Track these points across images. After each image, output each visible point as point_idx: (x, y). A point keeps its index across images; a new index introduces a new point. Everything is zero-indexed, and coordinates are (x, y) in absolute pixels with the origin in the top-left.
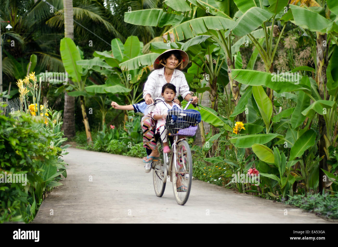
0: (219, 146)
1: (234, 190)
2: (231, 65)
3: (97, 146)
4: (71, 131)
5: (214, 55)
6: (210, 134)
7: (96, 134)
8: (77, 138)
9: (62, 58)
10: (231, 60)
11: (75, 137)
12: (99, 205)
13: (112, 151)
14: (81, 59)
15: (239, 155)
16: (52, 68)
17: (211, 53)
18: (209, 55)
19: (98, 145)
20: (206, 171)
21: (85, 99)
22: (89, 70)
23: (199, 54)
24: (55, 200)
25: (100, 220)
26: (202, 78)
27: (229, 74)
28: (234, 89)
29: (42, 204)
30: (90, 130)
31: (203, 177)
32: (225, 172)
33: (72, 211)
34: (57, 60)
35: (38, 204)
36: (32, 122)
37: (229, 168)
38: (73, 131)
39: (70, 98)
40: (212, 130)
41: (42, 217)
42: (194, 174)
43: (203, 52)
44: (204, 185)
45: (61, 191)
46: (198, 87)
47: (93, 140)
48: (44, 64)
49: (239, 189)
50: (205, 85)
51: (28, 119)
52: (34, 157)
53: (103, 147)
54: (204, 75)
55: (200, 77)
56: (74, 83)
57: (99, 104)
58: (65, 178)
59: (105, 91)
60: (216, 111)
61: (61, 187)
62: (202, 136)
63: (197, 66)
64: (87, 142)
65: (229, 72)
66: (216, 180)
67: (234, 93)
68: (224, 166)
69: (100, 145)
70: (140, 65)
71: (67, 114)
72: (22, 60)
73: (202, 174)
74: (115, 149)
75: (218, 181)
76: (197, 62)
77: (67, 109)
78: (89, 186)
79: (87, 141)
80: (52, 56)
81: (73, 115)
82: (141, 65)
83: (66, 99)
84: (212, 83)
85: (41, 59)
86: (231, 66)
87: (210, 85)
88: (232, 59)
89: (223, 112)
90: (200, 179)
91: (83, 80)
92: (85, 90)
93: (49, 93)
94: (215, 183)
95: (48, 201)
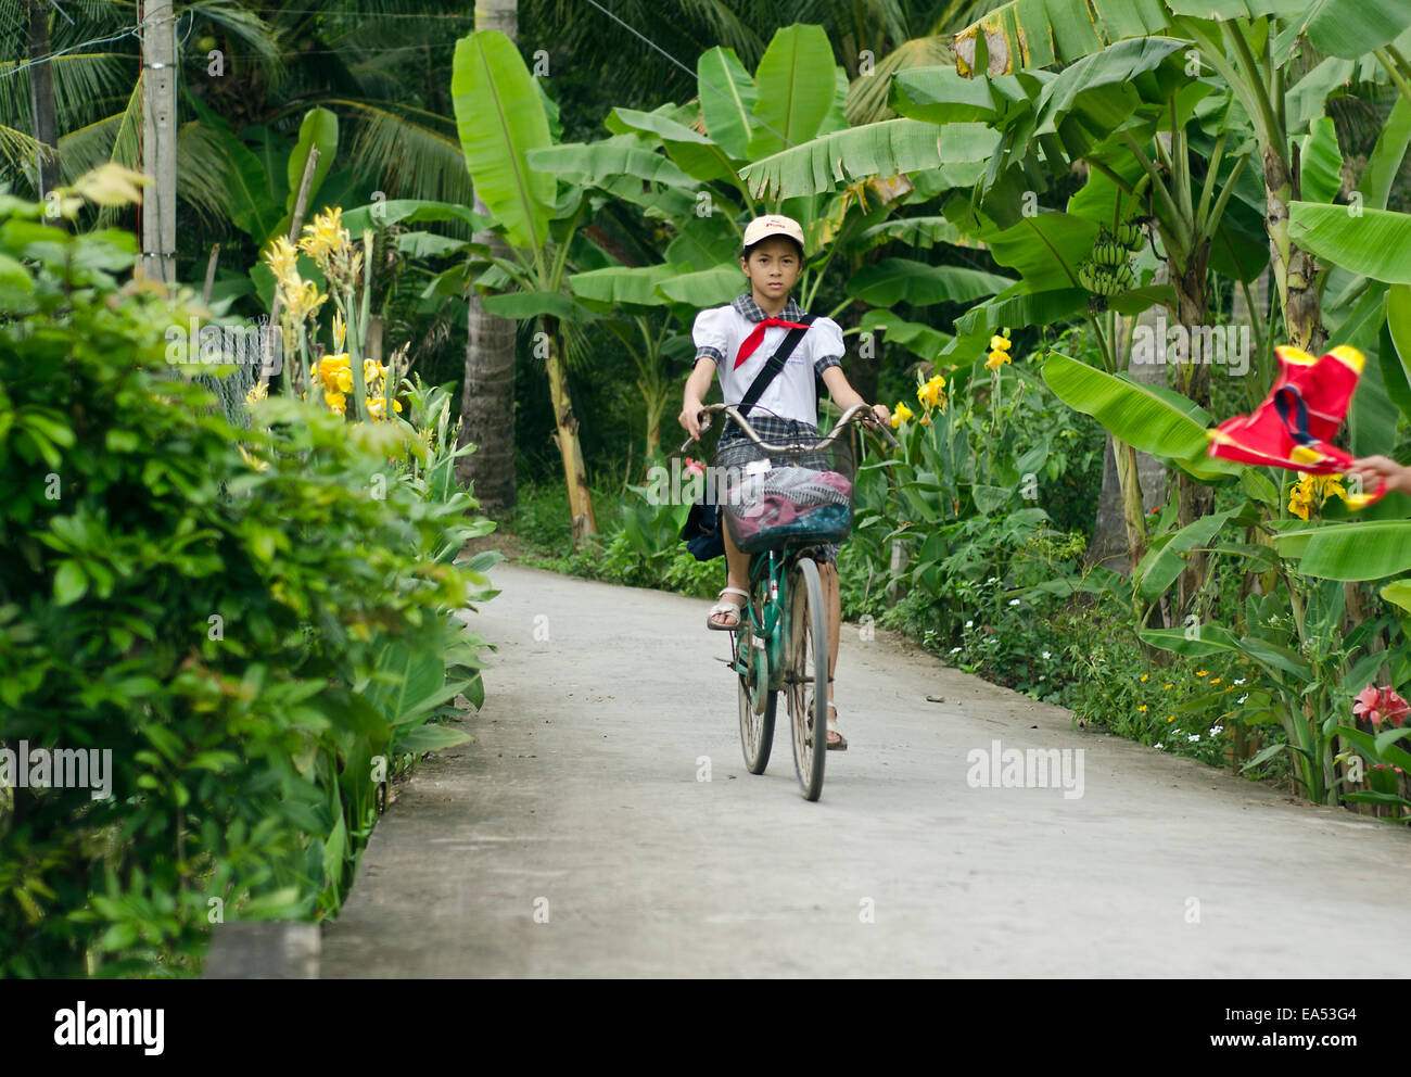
0: (1211, 572)
1: (1283, 787)
2: (1282, 182)
3: (621, 556)
4: (498, 482)
5: (1195, 129)
6: (1171, 515)
7: (613, 499)
8: (524, 518)
9: (461, 132)
10: (1284, 161)
11: (514, 510)
12: (644, 845)
13: (691, 581)
14: (549, 137)
15: (1314, 622)
16: (410, 178)
17: (1182, 123)
18: (1174, 129)
19: (624, 554)
20: (1147, 695)
21: (564, 330)
22: (588, 193)
23: (1123, 128)
24: (435, 818)
25: (658, 920)
26: (1138, 243)
27: (1270, 226)
28: (1296, 299)
29: (377, 834)
30: (586, 482)
31: (1132, 721)
32: (1241, 701)
33: (519, 872)
34: (433, 140)
35: (355, 834)
36: (350, 447)
37: (1260, 678)
38: (507, 483)
39: (496, 324)
40: (1179, 495)
41: (381, 900)
42: (1091, 707)
43: (1147, 122)
44: (1139, 760)
45: (457, 773)
46: (1119, 287)
47: (603, 530)
48: (373, 156)
49: (1310, 783)
50: (1149, 274)
51: (333, 434)
52: (354, 611)
53: (647, 564)
54: (1144, 229)
55: (1126, 239)
56: (517, 253)
57: (633, 353)
58: (473, 712)
59: (663, 296)
60: (1202, 405)
61: (456, 753)
62: (1131, 525)
63: (1114, 187)
64: (573, 538)
65: (1273, 218)
66: (1196, 738)
67: (1295, 320)
68: (1236, 672)
69: (632, 553)
70: (840, 177)
71: (479, 401)
72: (267, 139)
73: (1129, 705)
74: (705, 574)
75: (1207, 743)
76: (1117, 168)
77: (477, 375)
78: (590, 752)
79: (569, 531)
80: (411, 118)
81: (508, 409)
82: (846, 174)
83: (473, 331)
84: (1182, 269)
85: (358, 135)
86: (1284, 191)
87: (1176, 276)
88: (1290, 157)
89: (1230, 404)
90: (1117, 730)
91: (558, 238)
92: (564, 286)
93: (393, 298)
94: (1191, 754)
95: (400, 821)
